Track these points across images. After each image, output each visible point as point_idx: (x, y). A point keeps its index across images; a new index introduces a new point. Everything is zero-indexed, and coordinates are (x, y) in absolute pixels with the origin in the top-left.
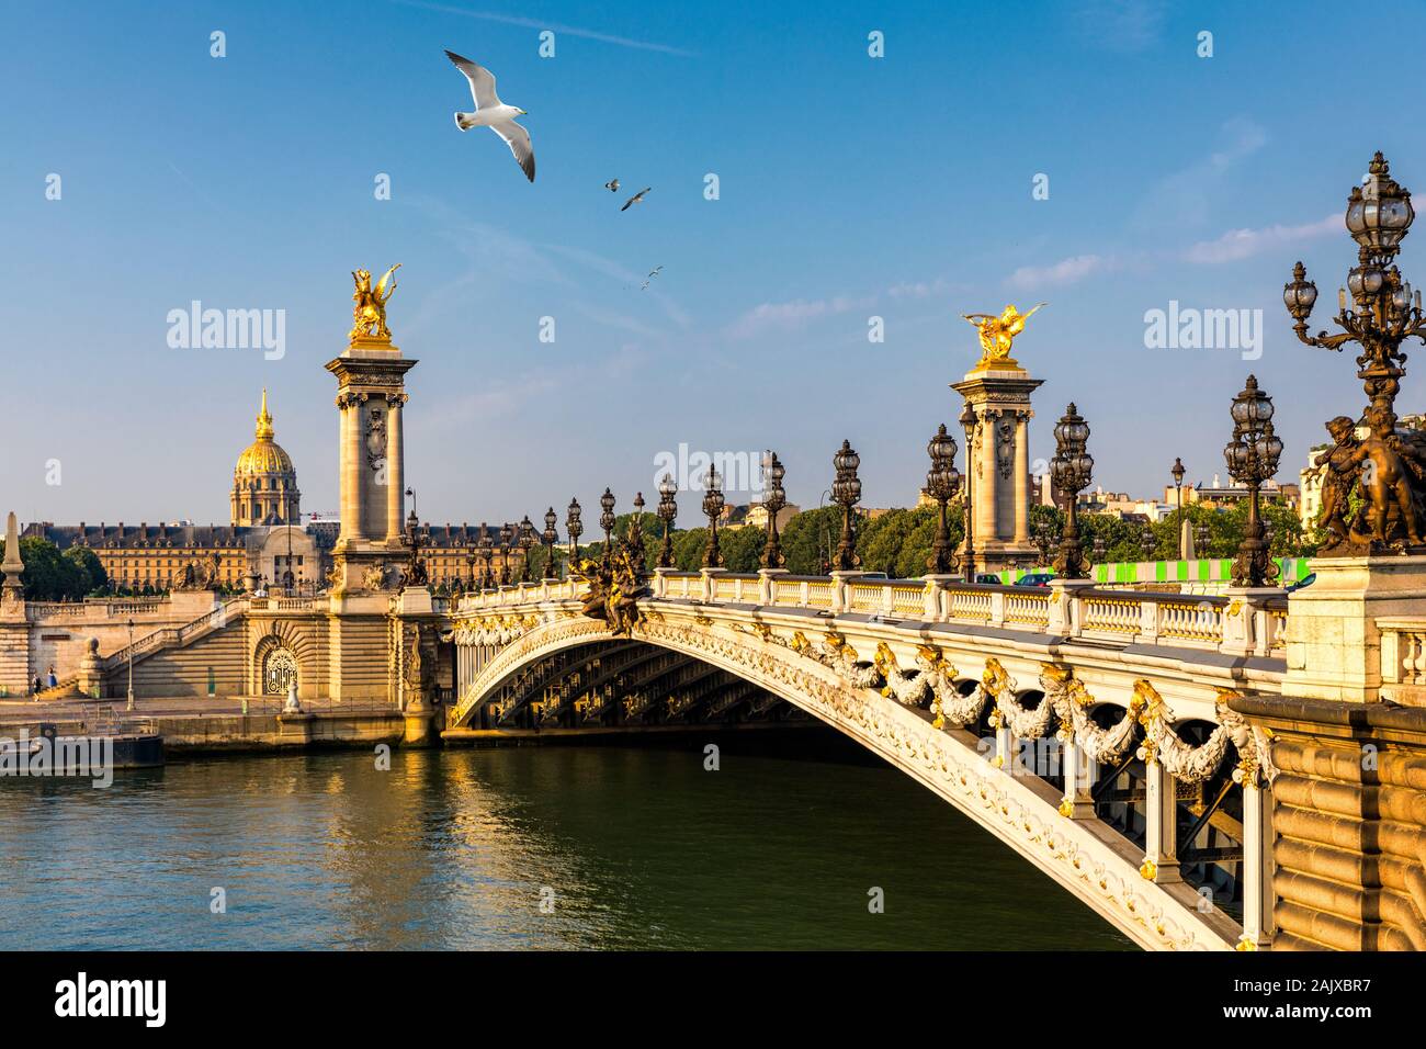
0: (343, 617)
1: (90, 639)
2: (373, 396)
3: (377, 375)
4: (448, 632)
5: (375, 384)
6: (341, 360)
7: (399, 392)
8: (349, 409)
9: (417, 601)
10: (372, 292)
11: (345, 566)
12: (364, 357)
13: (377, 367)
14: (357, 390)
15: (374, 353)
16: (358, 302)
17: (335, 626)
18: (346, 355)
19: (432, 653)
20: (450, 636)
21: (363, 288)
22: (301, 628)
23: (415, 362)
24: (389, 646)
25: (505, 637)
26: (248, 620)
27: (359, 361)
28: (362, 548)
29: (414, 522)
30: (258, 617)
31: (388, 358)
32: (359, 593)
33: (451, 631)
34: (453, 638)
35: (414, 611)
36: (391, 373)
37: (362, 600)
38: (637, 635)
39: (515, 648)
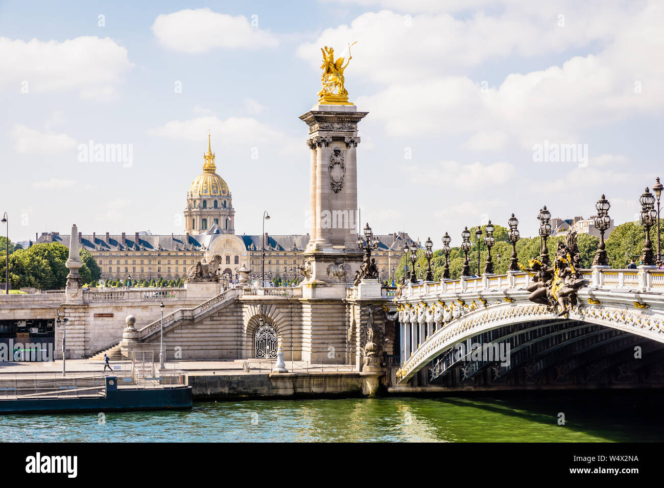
0: (314, 302)
1: (130, 316)
2: (336, 139)
3: (338, 123)
4: (393, 313)
5: (337, 130)
6: (312, 112)
7: (354, 136)
8: (318, 149)
9: (370, 290)
10: (334, 63)
11: (314, 264)
12: (329, 110)
13: (339, 118)
14: (324, 134)
15: (337, 107)
16: (324, 70)
17: (307, 310)
18: (316, 108)
19: (381, 328)
20: (395, 316)
21: (328, 60)
22: (282, 310)
23: (366, 114)
24: (347, 323)
25: (447, 316)
26: (242, 303)
27: (326, 113)
28: (327, 251)
29: (368, 232)
30: (249, 302)
31: (347, 110)
32: (326, 284)
33: (395, 312)
34: (398, 318)
35: (368, 298)
36: (349, 122)
37: (326, 289)
38: (574, 316)
39: (456, 325)
